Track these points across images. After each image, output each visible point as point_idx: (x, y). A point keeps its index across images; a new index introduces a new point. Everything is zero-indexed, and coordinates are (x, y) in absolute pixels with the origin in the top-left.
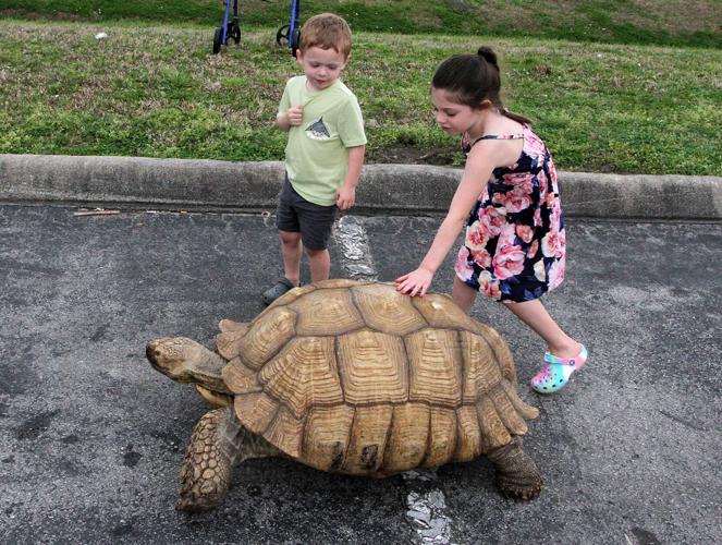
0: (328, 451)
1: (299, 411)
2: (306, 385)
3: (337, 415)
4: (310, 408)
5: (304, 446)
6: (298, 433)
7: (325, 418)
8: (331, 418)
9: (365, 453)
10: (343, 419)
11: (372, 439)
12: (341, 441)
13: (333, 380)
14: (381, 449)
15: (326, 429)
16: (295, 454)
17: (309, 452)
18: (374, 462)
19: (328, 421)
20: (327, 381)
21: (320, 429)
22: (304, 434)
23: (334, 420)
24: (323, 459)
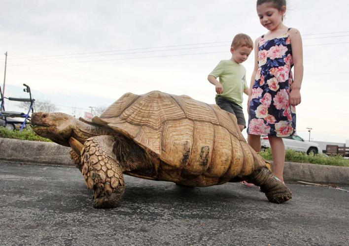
0: (181, 148)
1: (157, 126)
2: (159, 111)
3: (184, 124)
4: (164, 122)
5: (163, 146)
6: (158, 138)
7: (176, 127)
8: (180, 126)
9: (202, 152)
10: (188, 127)
11: (206, 142)
12: (189, 141)
13: (176, 107)
14: (211, 151)
15: (179, 133)
16: (158, 152)
17: (167, 150)
18: (207, 160)
19: (178, 128)
20: (172, 108)
21: (174, 133)
22: (163, 138)
23: (182, 128)
24: (177, 155)
